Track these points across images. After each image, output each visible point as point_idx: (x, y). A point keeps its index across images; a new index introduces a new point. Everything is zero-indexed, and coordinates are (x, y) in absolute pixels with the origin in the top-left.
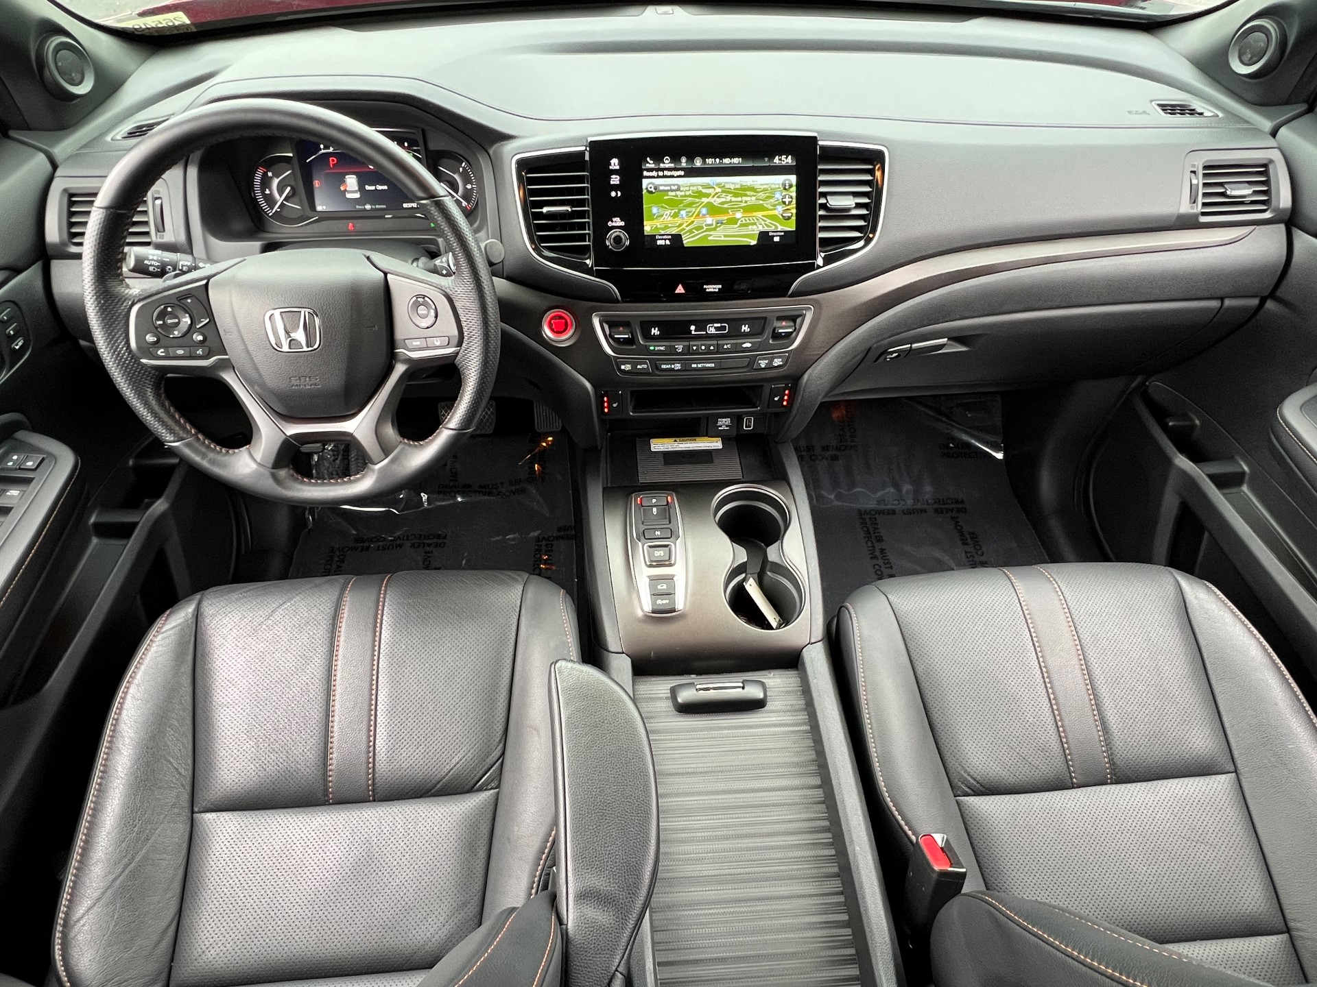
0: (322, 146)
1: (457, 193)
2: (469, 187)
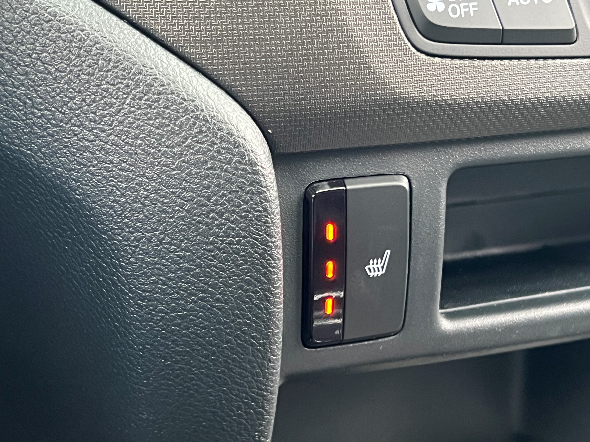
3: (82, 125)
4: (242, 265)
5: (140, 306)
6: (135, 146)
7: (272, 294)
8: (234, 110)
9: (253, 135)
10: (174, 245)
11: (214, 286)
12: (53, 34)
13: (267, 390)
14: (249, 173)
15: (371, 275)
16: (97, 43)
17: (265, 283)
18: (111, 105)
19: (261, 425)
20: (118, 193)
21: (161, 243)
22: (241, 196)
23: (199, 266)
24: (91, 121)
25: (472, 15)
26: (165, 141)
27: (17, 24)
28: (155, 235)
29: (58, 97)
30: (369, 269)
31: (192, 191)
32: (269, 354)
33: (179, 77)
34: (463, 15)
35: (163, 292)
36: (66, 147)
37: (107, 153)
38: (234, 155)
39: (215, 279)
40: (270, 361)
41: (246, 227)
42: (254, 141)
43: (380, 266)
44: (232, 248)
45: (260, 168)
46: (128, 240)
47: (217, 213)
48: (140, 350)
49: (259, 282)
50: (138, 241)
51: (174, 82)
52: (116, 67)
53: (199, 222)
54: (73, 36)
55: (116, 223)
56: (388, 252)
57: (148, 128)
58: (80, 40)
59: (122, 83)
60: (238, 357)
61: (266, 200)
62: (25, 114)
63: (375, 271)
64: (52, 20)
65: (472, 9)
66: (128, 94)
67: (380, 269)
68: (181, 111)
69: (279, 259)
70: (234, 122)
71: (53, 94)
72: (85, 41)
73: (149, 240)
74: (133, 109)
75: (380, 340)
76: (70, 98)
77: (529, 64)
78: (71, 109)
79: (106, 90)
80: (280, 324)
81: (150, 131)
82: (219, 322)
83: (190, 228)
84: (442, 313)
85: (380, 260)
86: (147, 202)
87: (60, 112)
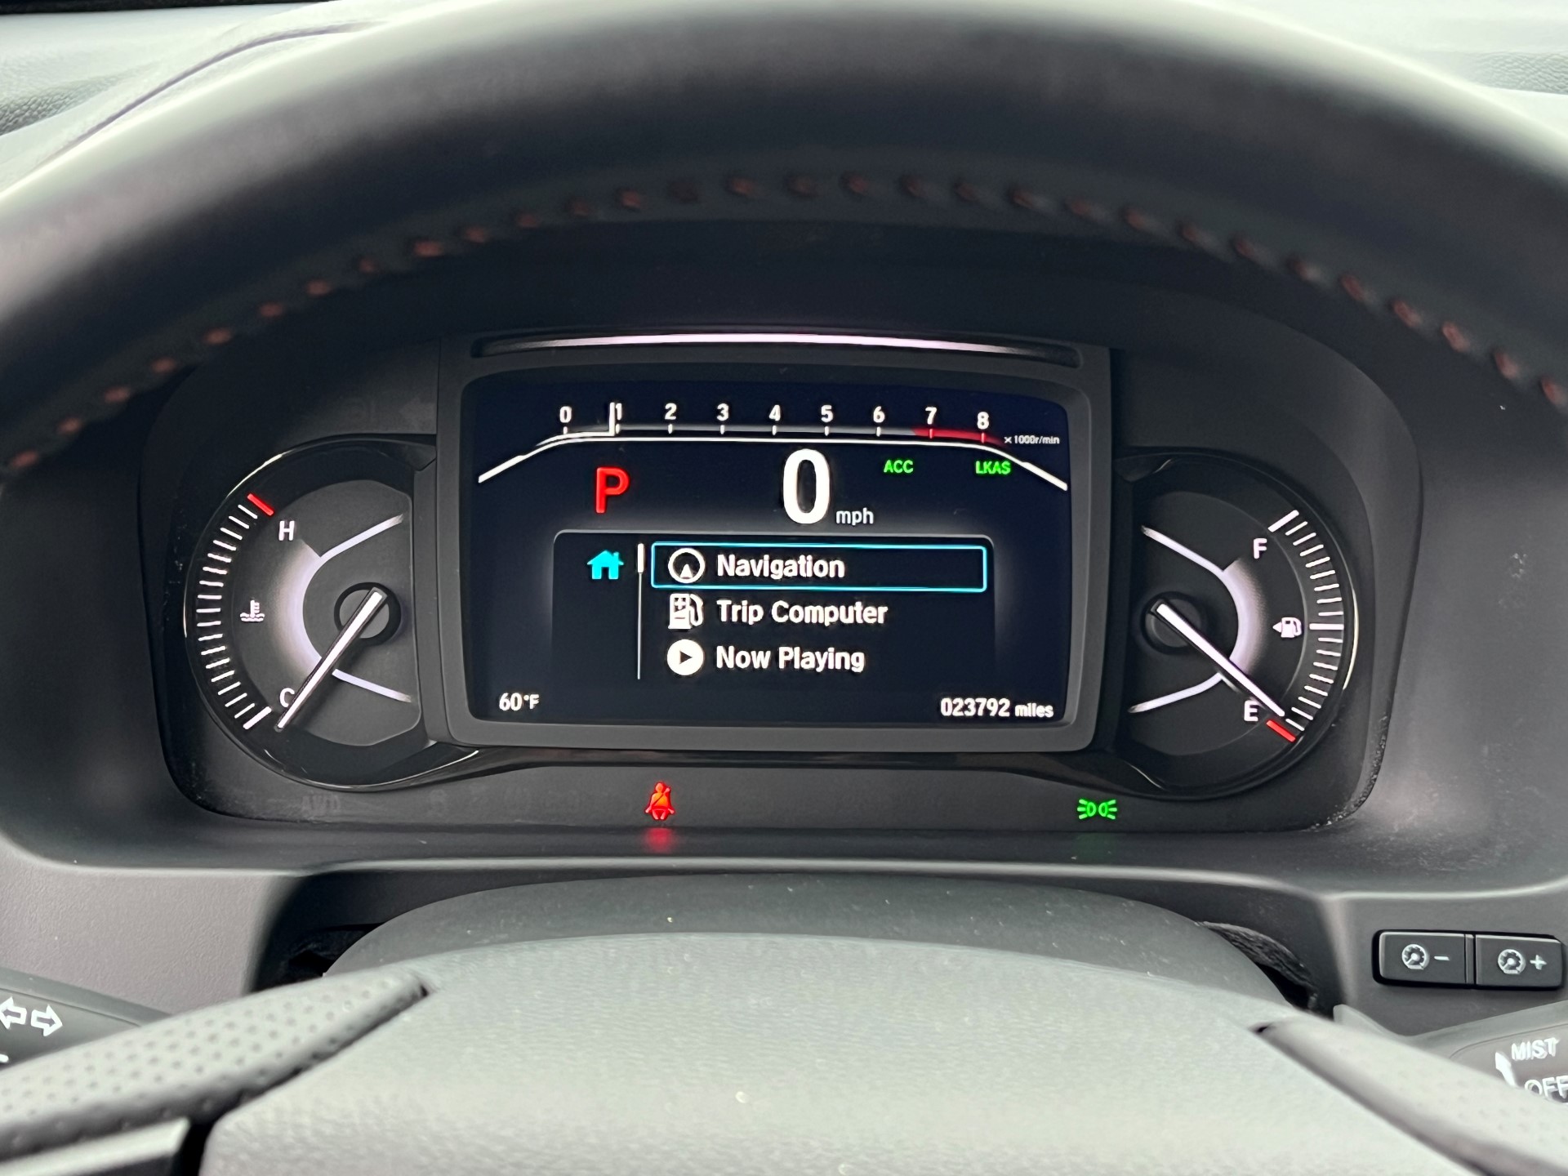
0: (566, 414)
1: (1227, 653)
2: (1288, 628)
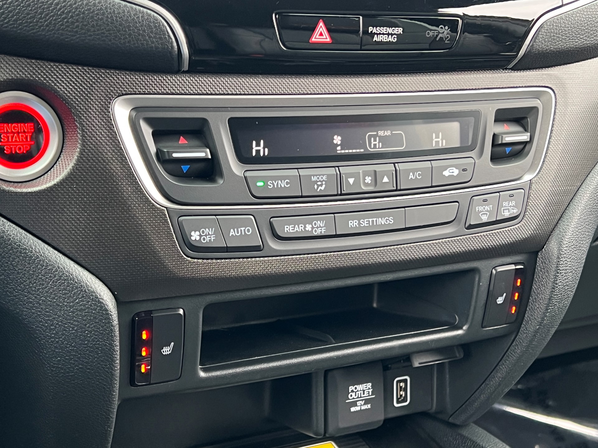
3: (29, 292)
4: (100, 354)
5: (52, 370)
6: (53, 302)
7: (113, 366)
8: (99, 286)
9: (107, 297)
10: (69, 344)
11: (86, 363)
12: (18, 254)
13: (111, 408)
14: (105, 314)
15: (164, 354)
16: (37, 258)
17: (110, 361)
18: (43, 285)
19: (108, 423)
20: (44, 322)
21: (63, 344)
22: (100, 324)
23: (80, 354)
24: (33, 291)
25: (212, 241)
26: (67, 301)
27: (2, 249)
28: (60, 340)
29: (19, 281)
30: (163, 351)
31: (78, 322)
32: (112, 392)
33: (74, 273)
34: (208, 241)
35: (63, 365)
36: (21, 301)
37: (40, 305)
38: (98, 307)
39: (87, 359)
40: (112, 395)
41: (102, 338)
42: (108, 300)
43: (168, 350)
44: (95, 347)
45: (110, 312)
46: (48, 342)
47: (89, 331)
48: (52, 389)
49: (108, 361)
50: (52, 342)
51: (72, 275)
52: (46, 269)
53: (81, 335)
54: (27, 255)
55: (43, 334)
56: (173, 343)
57: (59, 295)
58: (30, 257)
59: (48, 276)
60: (98, 393)
61: (112, 326)
62: (4, 287)
63: (166, 352)
64: (18, 248)
65: (212, 238)
66: (51, 280)
67: (169, 351)
68: (74, 287)
69: (117, 351)
70: (99, 291)
71: (17, 279)
72: (32, 257)
73: (58, 342)
74: (52, 286)
75: (169, 383)
76: (24, 281)
77: (239, 261)
78: (24, 285)
79: (41, 278)
80: (118, 379)
81: (60, 296)
82: (89, 378)
83: (76, 338)
84: (201, 368)
85: (168, 347)
86: (57, 326)
87: (20, 287)
